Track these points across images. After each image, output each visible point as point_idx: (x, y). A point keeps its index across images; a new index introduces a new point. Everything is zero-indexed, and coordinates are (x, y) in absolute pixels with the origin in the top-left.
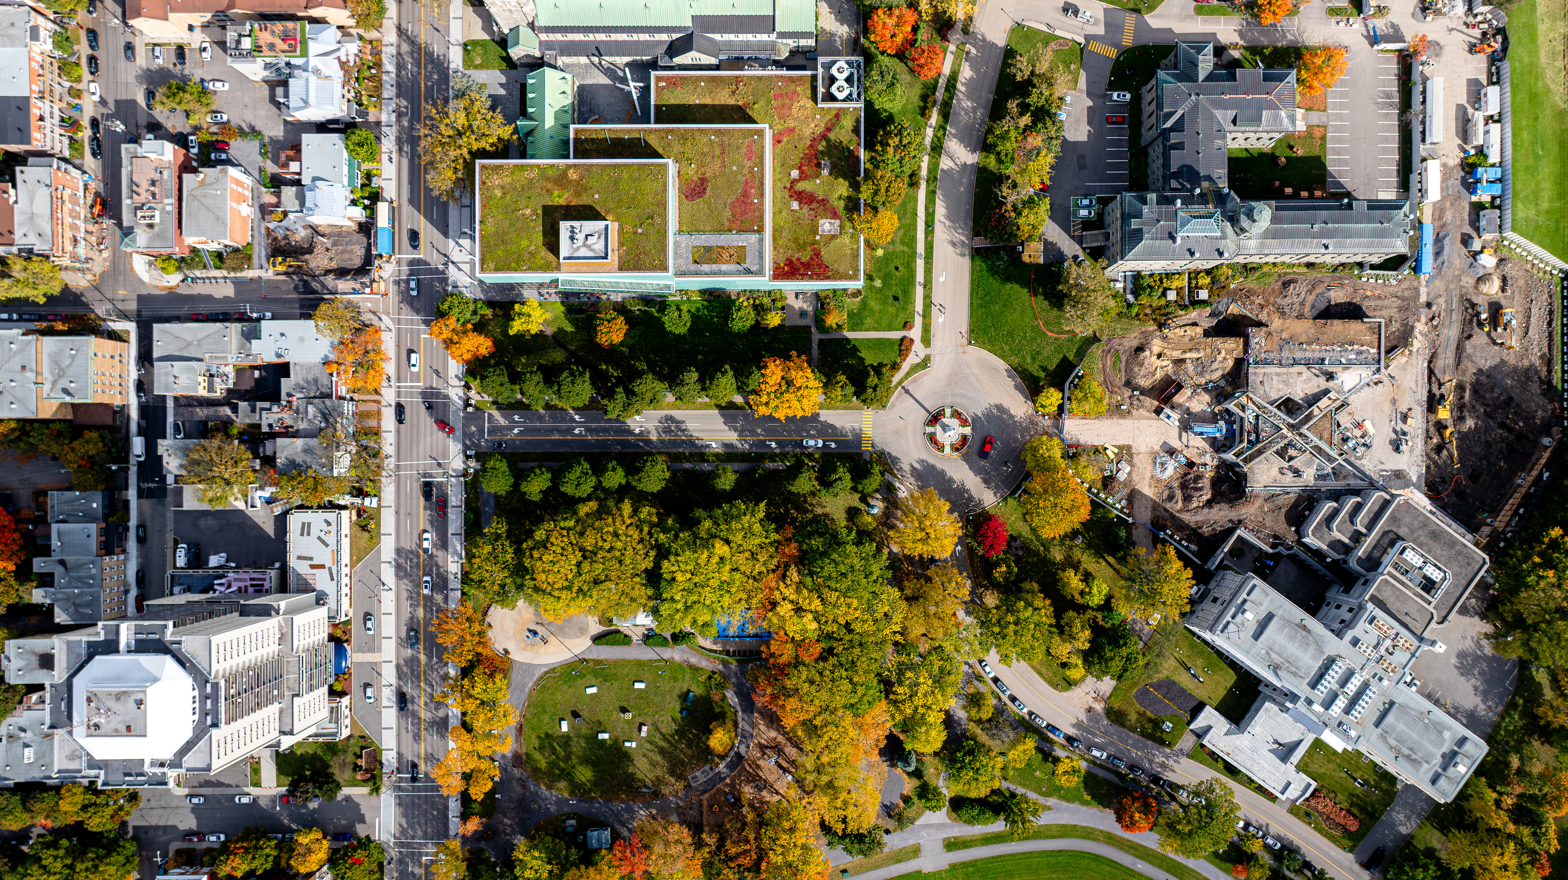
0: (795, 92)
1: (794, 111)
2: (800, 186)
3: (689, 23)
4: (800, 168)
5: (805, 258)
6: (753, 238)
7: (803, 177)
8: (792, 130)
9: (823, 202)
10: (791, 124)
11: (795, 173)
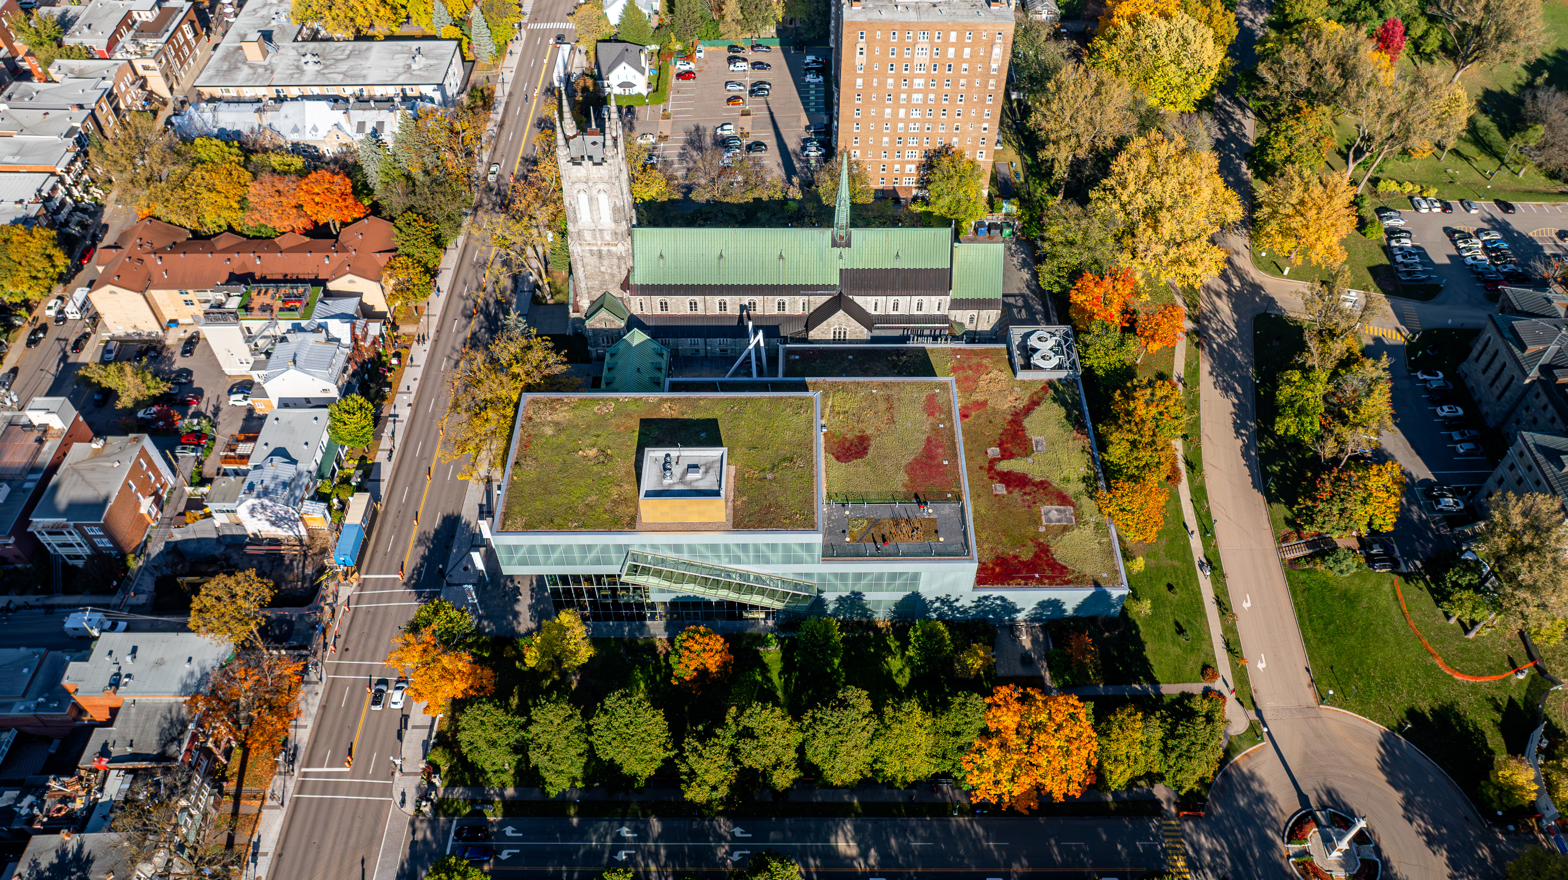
0: (980, 365)
1: (982, 383)
2: (1004, 466)
3: (835, 280)
4: (1000, 446)
5: (1026, 554)
6: (948, 509)
7: (1007, 455)
8: (984, 403)
9: (1043, 485)
10: (979, 397)
11: (994, 451)
